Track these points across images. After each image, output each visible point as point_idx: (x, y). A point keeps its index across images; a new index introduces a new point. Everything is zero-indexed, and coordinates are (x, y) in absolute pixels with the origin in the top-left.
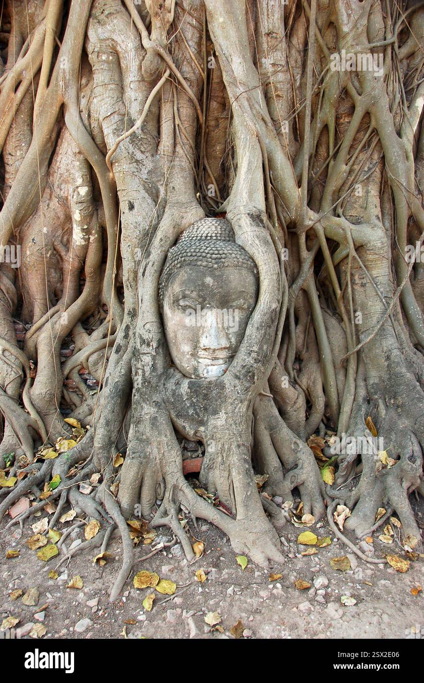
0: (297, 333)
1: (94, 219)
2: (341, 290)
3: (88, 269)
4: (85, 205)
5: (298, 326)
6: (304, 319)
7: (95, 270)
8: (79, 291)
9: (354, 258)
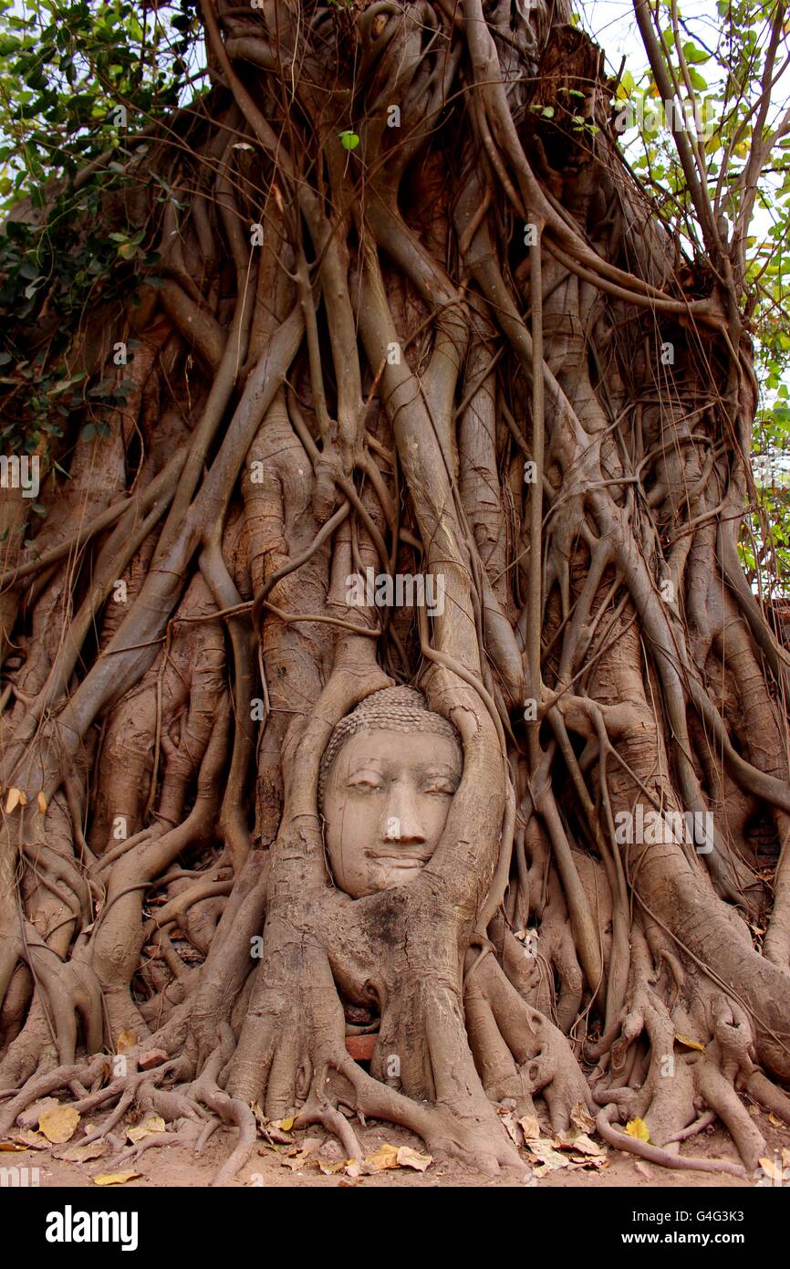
0: (530, 876)
1: (225, 696)
2: (594, 802)
3: (205, 776)
4: (212, 676)
5: (532, 870)
6: (540, 856)
7: (214, 779)
8: (183, 815)
9: (610, 754)
